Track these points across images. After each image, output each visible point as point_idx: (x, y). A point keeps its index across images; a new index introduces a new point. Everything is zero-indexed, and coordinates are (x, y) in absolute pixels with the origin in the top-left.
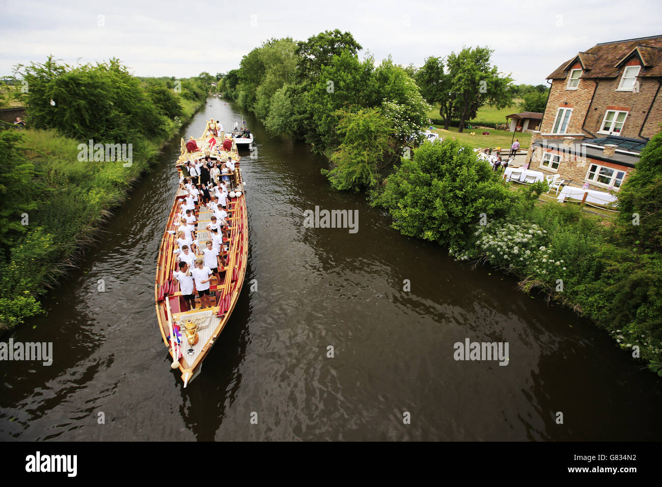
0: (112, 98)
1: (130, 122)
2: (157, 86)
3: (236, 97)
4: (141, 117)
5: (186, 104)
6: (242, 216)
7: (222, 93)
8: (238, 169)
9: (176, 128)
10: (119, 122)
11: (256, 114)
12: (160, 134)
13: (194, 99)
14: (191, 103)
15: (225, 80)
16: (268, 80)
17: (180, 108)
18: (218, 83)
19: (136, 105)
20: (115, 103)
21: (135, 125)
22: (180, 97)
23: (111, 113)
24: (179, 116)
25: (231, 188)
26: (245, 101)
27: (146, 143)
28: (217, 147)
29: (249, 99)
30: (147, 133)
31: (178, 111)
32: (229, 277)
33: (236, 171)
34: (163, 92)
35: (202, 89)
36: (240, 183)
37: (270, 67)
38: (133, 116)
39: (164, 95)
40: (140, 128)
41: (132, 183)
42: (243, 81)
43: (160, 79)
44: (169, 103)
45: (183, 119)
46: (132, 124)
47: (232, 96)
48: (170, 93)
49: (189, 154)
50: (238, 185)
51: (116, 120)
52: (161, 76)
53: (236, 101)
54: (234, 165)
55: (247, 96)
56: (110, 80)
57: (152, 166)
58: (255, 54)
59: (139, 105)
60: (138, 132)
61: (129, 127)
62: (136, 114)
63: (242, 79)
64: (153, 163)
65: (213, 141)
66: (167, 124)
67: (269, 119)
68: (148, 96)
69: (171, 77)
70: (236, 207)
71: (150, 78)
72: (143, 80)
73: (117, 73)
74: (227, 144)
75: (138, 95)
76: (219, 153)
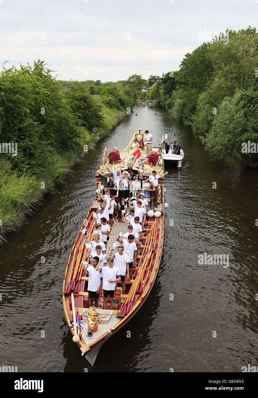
0: (29, 104)
1: (44, 132)
2: (79, 91)
3: (170, 106)
4: (55, 127)
5: (108, 113)
6: (158, 236)
7: (153, 101)
8: (161, 187)
9: (92, 142)
10: (32, 132)
11: (194, 129)
12: (73, 149)
13: (118, 108)
14: (115, 111)
15: (159, 84)
16: (215, 85)
17: (101, 118)
18: (151, 88)
19: (52, 113)
20: (31, 110)
21: (48, 137)
22: (103, 105)
23: (24, 122)
24: (98, 126)
25: (151, 207)
26: (181, 111)
27: (56, 157)
28: (142, 160)
29: (187, 109)
30: (58, 146)
31: (98, 121)
32: (134, 289)
33: (159, 188)
34: (84, 99)
35: (130, 95)
36: (162, 202)
37: (220, 68)
38: (46, 126)
39: (85, 102)
40: (52, 140)
41: (33, 205)
42: (182, 86)
43: (83, 83)
44: (89, 111)
45: (102, 131)
46: (44, 135)
47: (165, 105)
48: (92, 100)
49: (110, 165)
50: (159, 204)
51: (28, 129)
52: (85, 80)
53: (170, 111)
54: (157, 180)
55: (184, 105)
56: (31, 84)
57: (59, 186)
58: (203, 50)
59: (55, 113)
60: (49, 144)
61: (40, 138)
62: (51, 124)
63: (181, 83)
64: (60, 183)
65: (137, 154)
66: (82, 136)
67: (210, 135)
68: (67, 103)
69: (95, 81)
70: (152, 227)
71: (74, 82)
72: (64, 84)
73: (39, 77)
74: (153, 157)
75: (56, 101)
76: (143, 166)
